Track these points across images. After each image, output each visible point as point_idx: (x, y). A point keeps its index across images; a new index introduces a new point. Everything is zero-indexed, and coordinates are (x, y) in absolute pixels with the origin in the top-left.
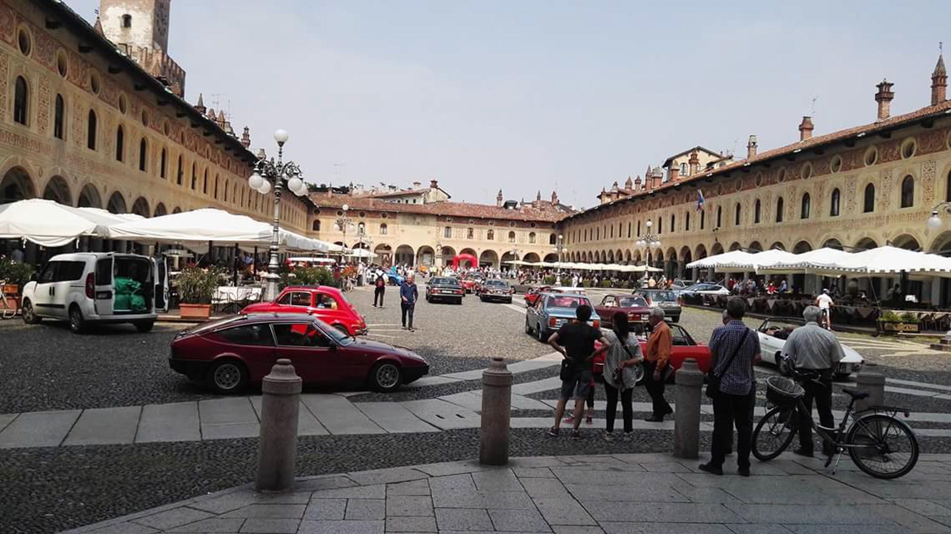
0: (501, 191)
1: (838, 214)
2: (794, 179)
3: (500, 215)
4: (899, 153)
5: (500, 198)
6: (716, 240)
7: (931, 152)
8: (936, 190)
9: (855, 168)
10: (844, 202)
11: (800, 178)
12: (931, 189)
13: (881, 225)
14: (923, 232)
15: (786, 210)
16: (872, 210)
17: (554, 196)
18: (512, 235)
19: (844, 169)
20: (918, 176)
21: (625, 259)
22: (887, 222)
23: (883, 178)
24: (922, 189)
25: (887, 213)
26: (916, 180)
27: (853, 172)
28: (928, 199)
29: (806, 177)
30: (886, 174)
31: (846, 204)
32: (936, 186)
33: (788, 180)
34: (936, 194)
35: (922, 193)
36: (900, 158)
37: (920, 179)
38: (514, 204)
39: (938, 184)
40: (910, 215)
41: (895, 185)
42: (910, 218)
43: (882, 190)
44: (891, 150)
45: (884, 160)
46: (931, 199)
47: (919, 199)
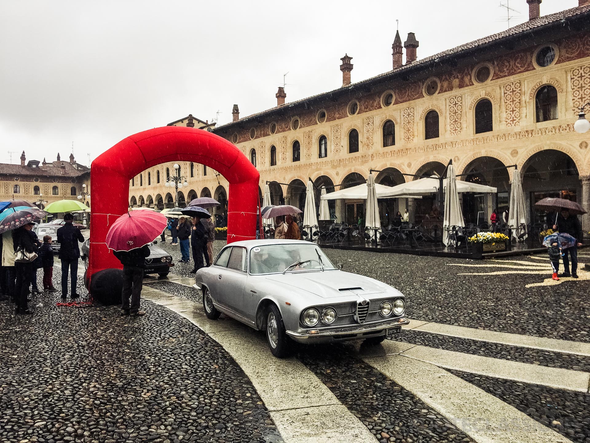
0: (24, 152)
1: (326, 156)
2: (284, 131)
3: (25, 172)
4: (379, 104)
5: (23, 158)
6: (219, 183)
7: (409, 100)
8: (415, 130)
9: (338, 118)
10: (331, 146)
11: (290, 129)
12: (411, 130)
13: (366, 162)
14: (406, 165)
15: (279, 156)
16: (357, 150)
17: (72, 157)
18: (37, 189)
19: (329, 120)
20: (398, 120)
21: (139, 203)
22: (372, 160)
23: (366, 125)
24: (403, 131)
25: (371, 152)
26: (397, 123)
27: (337, 122)
28: (409, 138)
29: (295, 128)
30: (369, 122)
31: (333, 147)
32: (415, 127)
33: (279, 132)
34: (416, 134)
35: (402, 134)
36: (380, 107)
37: (401, 123)
38: (37, 163)
39: (417, 125)
40: (393, 152)
41: (377, 129)
42: (393, 155)
43: (365, 134)
44: (371, 102)
45: (365, 110)
46: (411, 138)
47: (400, 139)
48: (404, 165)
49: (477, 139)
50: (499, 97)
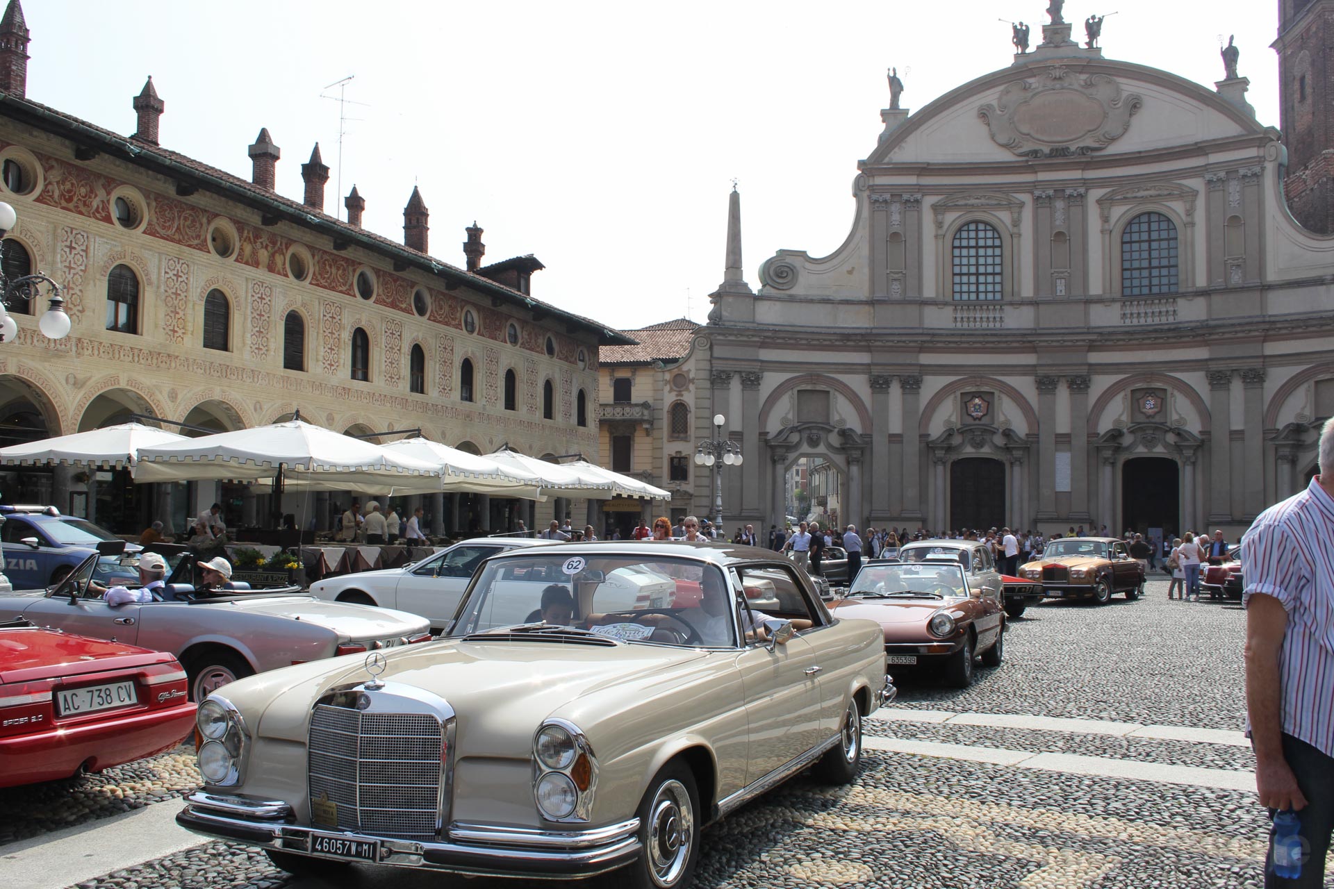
7: (179, 242)
8: (190, 318)
12: (181, 314)
14: (165, 394)
20: (154, 277)
22: (79, 354)
26: (150, 283)
32: (189, 311)
35: (161, 315)
37: (158, 287)
39: (194, 309)
40: (136, 352)
41: (98, 276)
42: (136, 359)
43: (59, 273)
44: (83, 191)
45: (64, 204)
46: (180, 332)
47: (156, 326)
48: (161, 392)
49: (288, 377)
50: (317, 317)
